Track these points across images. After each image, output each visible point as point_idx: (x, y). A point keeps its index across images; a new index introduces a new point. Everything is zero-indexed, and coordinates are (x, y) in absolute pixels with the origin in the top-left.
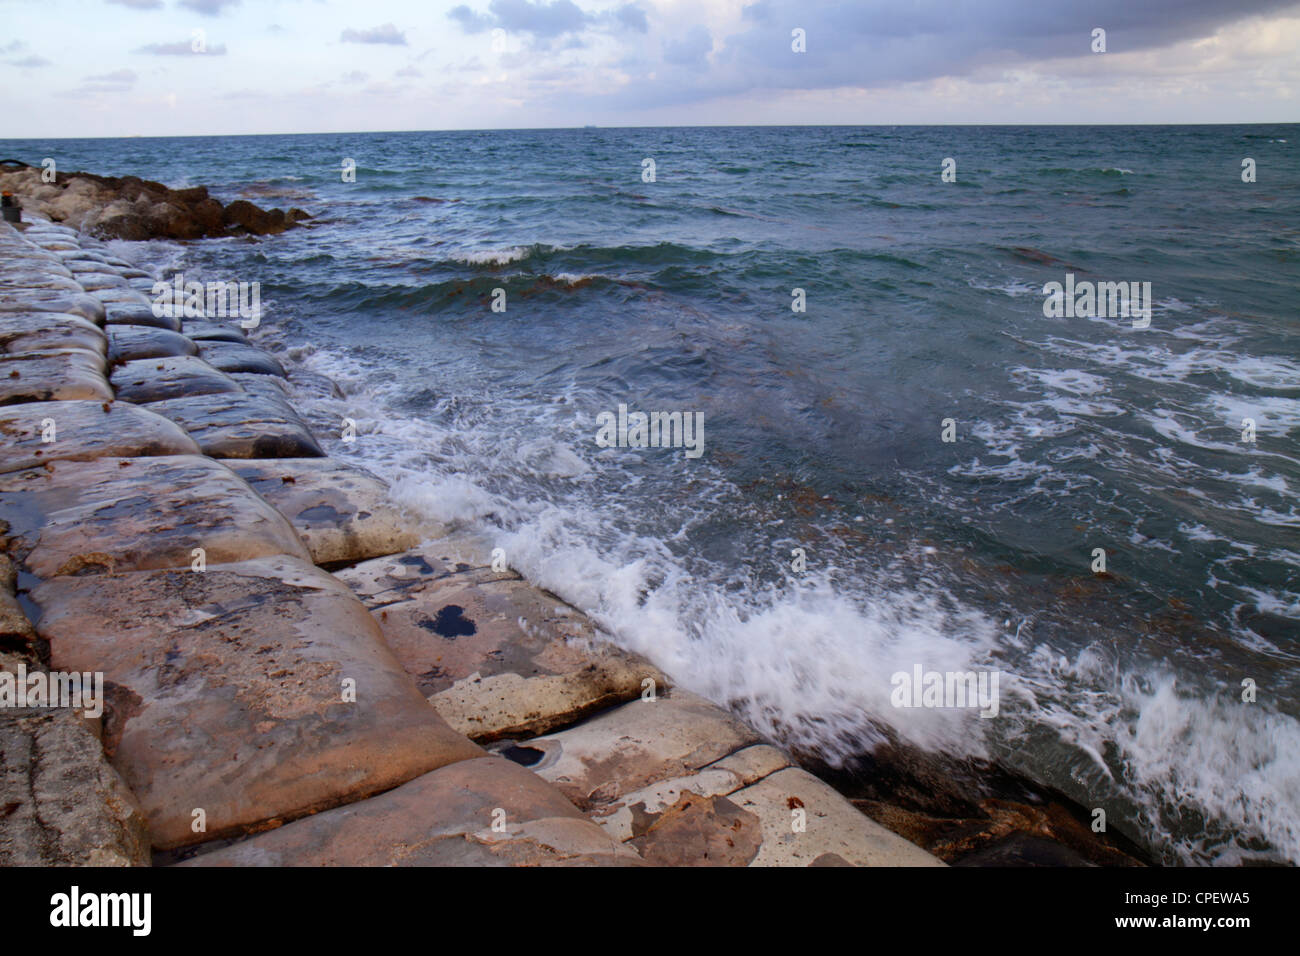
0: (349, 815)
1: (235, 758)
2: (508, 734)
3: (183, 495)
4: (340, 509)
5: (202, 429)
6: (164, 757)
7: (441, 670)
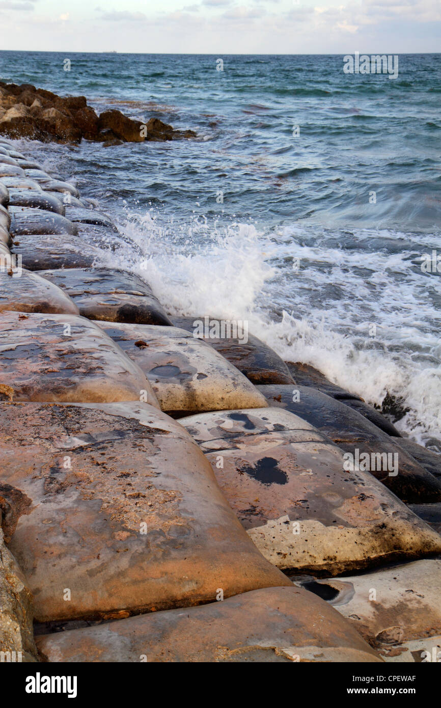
0: (183, 617)
1: (98, 557)
2: (308, 570)
3: (65, 346)
4: (183, 369)
5: (80, 295)
6: (46, 549)
7: (258, 510)
